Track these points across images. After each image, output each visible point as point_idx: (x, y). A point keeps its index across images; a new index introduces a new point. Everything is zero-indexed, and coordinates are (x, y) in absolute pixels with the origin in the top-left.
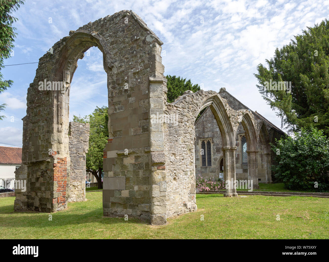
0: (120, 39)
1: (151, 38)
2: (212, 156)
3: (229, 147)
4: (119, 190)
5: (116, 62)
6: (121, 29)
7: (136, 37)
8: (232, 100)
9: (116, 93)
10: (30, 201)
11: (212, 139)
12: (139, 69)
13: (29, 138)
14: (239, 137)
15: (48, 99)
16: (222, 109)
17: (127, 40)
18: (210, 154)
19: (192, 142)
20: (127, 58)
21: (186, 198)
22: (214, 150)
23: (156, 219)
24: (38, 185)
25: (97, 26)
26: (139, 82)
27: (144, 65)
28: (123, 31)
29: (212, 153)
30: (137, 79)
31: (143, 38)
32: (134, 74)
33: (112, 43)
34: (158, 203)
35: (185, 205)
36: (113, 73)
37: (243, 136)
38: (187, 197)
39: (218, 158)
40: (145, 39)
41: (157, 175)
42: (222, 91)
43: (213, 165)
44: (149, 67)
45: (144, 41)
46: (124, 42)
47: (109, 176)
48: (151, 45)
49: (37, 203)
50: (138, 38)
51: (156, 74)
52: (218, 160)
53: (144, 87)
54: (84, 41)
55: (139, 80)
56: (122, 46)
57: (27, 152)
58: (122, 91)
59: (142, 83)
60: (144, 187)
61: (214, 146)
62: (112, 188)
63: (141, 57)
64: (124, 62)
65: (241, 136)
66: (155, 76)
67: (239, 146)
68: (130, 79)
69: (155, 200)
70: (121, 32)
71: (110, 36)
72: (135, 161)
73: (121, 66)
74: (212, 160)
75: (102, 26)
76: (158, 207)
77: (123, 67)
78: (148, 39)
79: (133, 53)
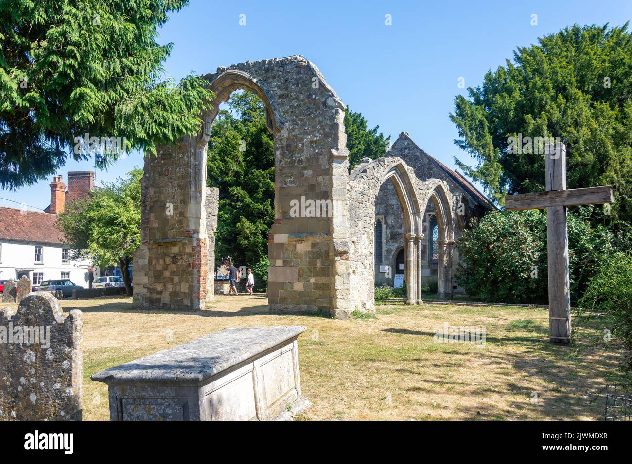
0: (292, 94)
1: (334, 102)
2: (384, 245)
3: (413, 234)
4: (290, 283)
5: (287, 122)
6: (293, 81)
7: (314, 96)
8: (418, 154)
9: (286, 162)
10: (155, 296)
11: (385, 217)
12: (317, 137)
13: (150, 208)
14: (427, 217)
15: (181, 156)
16: (407, 181)
17: (302, 97)
18: (381, 243)
19: (372, 228)
20: (302, 120)
21: (364, 298)
22: (387, 235)
23: (339, 313)
24: (167, 274)
25: (260, 68)
26: (318, 153)
27: (324, 133)
28: (297, 85)
29: (384, 241)
30: (315, 150)
31: (323, 100)
32: (311, 142)
33: (281, 97)
34: (342, 297)
35: (364, 304)
36: (282, 136)
37: (433, 216)
38: (366, 295)
39: (393, 249)
40: (326, 100)
41: (341, 265)
42: (403, 137)
43: (385, 260)
44: (331, 137)
45: (325, 104)
46: (297, 99)
47: (277, 265)
48: (334, 111)
49: (166, 298)
50: (317, 98)
51: (339, 147)
52: (393, 253)
53: (323, 160)
54: (237, 84)
55: (317, 151)
56: (295, 103)
57: (147, 227)
58: (295, 161)
59: (321, 155)
60: (324, 280)
61: (387, 228)
62: (282, 280)
63: (320, 123)
64: (297, 124)
65: (430, 215)
66: (337, 149)
67: (427, 232)
68: (305, 148)
69: (338, 292)
70: (293, 85)
71: (279, 87)
72: (312, 248)
73: (293, 129)
74: (384, 253)
75: (267, 70)
76: (341, 300)
77: (296, 130)
78: (330, 102)
79: (309, 115)
